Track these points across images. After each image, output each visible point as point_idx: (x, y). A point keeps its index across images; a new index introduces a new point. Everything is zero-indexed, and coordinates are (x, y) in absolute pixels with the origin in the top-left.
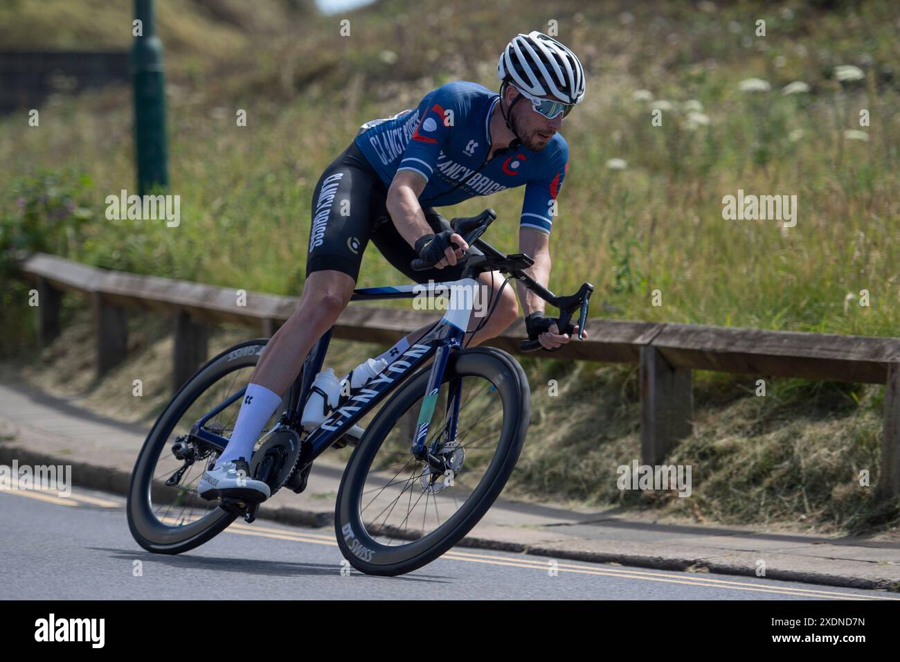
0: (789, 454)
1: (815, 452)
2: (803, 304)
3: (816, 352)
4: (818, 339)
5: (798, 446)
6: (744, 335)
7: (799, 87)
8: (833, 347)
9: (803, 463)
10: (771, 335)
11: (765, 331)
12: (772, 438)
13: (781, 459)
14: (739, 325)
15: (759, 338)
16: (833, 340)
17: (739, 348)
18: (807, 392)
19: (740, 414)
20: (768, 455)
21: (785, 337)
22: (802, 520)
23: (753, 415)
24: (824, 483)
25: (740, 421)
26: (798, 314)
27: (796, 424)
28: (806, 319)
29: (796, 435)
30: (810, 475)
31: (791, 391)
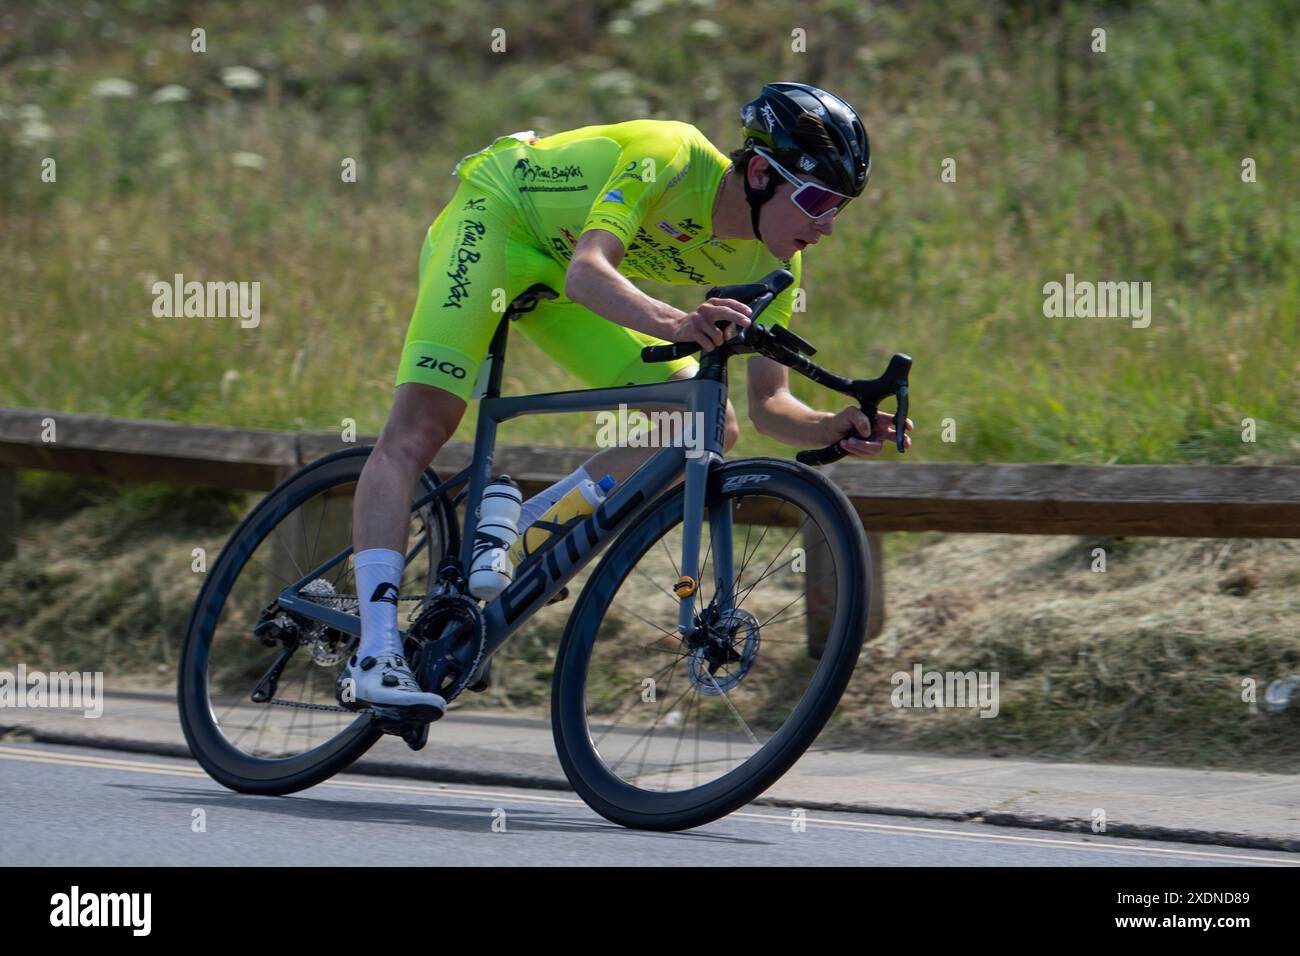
0: (145, 585)
1: (180, 581)
2: (170, 383)
3: (183, 448)
4: (186, 432)
5: (158, 573)
6: (88, 425)
7: (173, 93)
8: (209, 441)
9: (166, 596)
10: (123, 425)
11: (117, 419)
12: (124, 563)
13: (134, 591)
14: (83, 408)
15: (109, 428)
16: (205, 433)
17: (81, 441)
18: (171, 502)
19: (82, 530)
20: (119, 585)
21: (143, 428)
22: (162, 673)
23: (99, 531)
25: (82, 539)
26: (162, 397)
27: (157, 545)
28: (175, 404)
29: (156, 559)
30: (174, 612)
31: (152, 501)
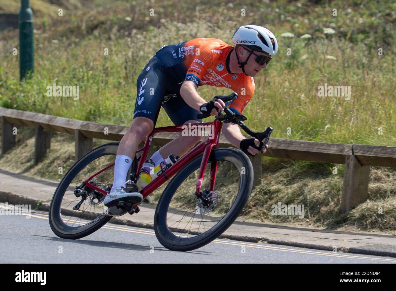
0: (302, 193)
1: (314, 192)
2: (309, 129)
3: (315, 150)
4: (316, 144)
5: (306, 190)
6: (284, 142)
7: (307, 36)
8: (323, 148)
9: (308, 197)
10: (296, 142)
11: (293, 140)
12: (295, 186)
13: (299, 195)
14: (281, 137)
15: (291, 143)
16: (322, 145)
17: (282, 147)
18: (311, 166)
19: (282, 175)
20: (293, 193)
21: (302, 143)
22: (307, 222)
23: (287, 176)
24: (317, 206)
25: (282, 179)
26: (307, 134)
27: (305, 181)
28: (310, 135)
29: (306, 185)
30: (311, 202)
31: (304, 166)
